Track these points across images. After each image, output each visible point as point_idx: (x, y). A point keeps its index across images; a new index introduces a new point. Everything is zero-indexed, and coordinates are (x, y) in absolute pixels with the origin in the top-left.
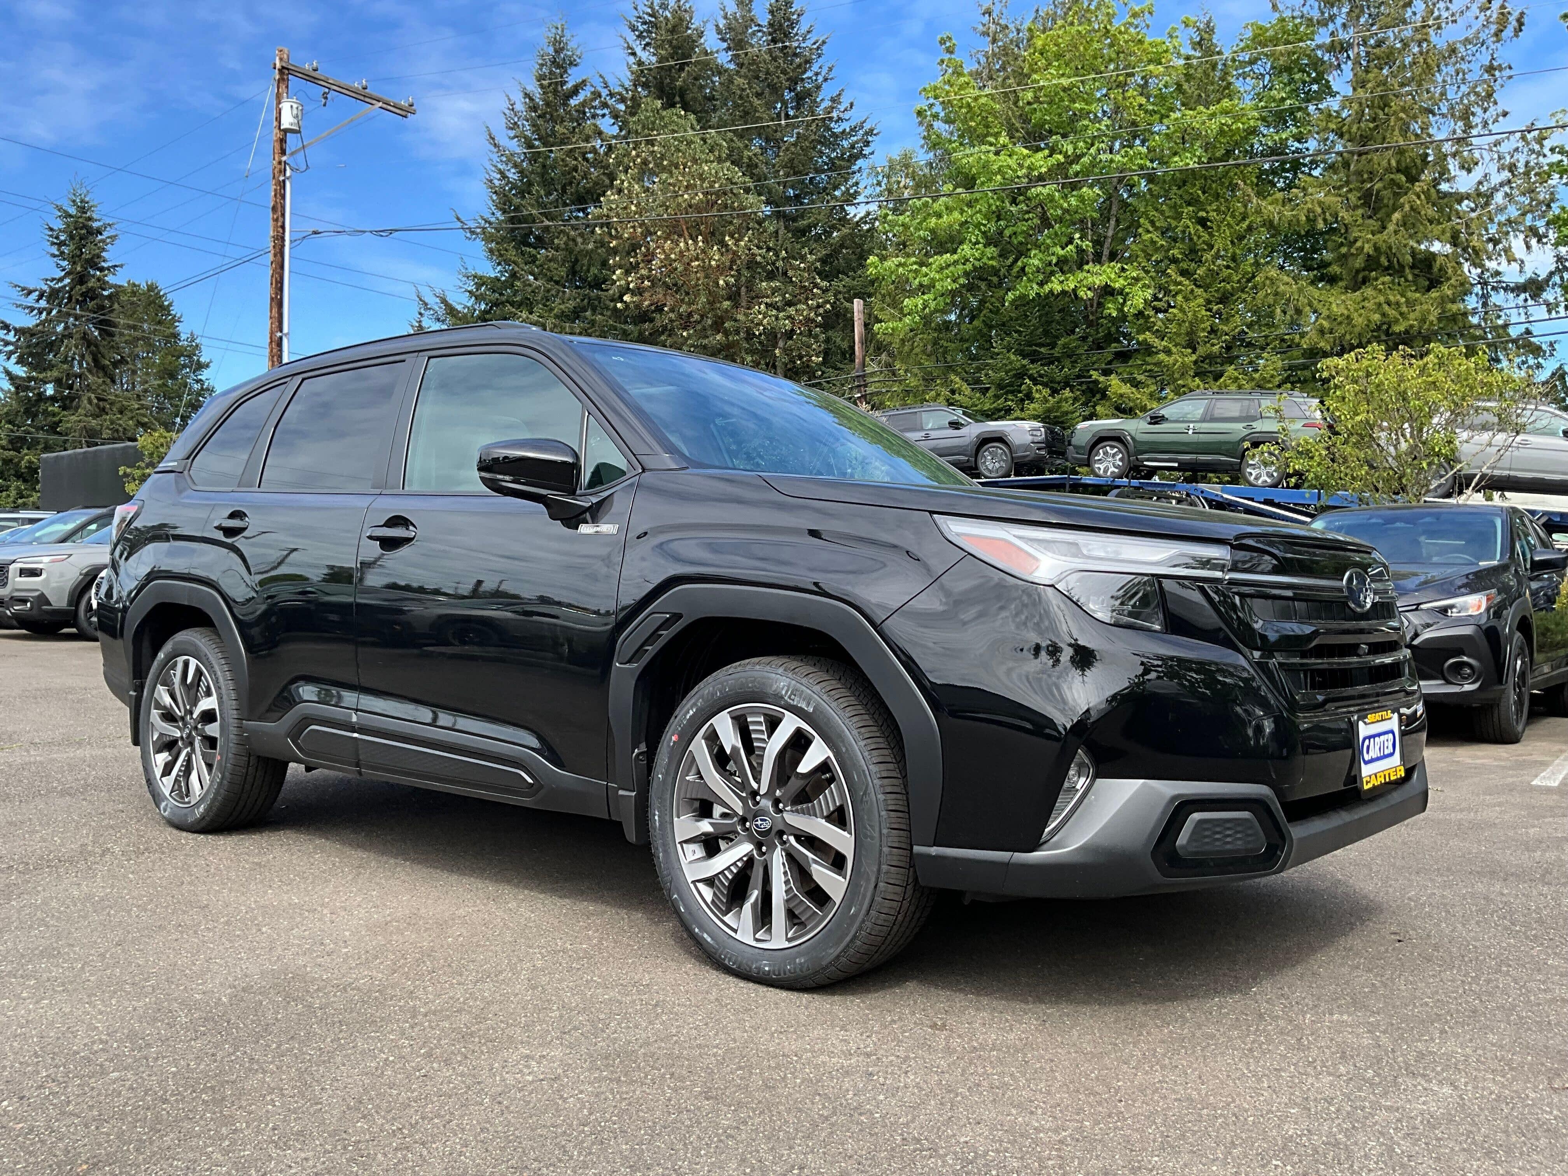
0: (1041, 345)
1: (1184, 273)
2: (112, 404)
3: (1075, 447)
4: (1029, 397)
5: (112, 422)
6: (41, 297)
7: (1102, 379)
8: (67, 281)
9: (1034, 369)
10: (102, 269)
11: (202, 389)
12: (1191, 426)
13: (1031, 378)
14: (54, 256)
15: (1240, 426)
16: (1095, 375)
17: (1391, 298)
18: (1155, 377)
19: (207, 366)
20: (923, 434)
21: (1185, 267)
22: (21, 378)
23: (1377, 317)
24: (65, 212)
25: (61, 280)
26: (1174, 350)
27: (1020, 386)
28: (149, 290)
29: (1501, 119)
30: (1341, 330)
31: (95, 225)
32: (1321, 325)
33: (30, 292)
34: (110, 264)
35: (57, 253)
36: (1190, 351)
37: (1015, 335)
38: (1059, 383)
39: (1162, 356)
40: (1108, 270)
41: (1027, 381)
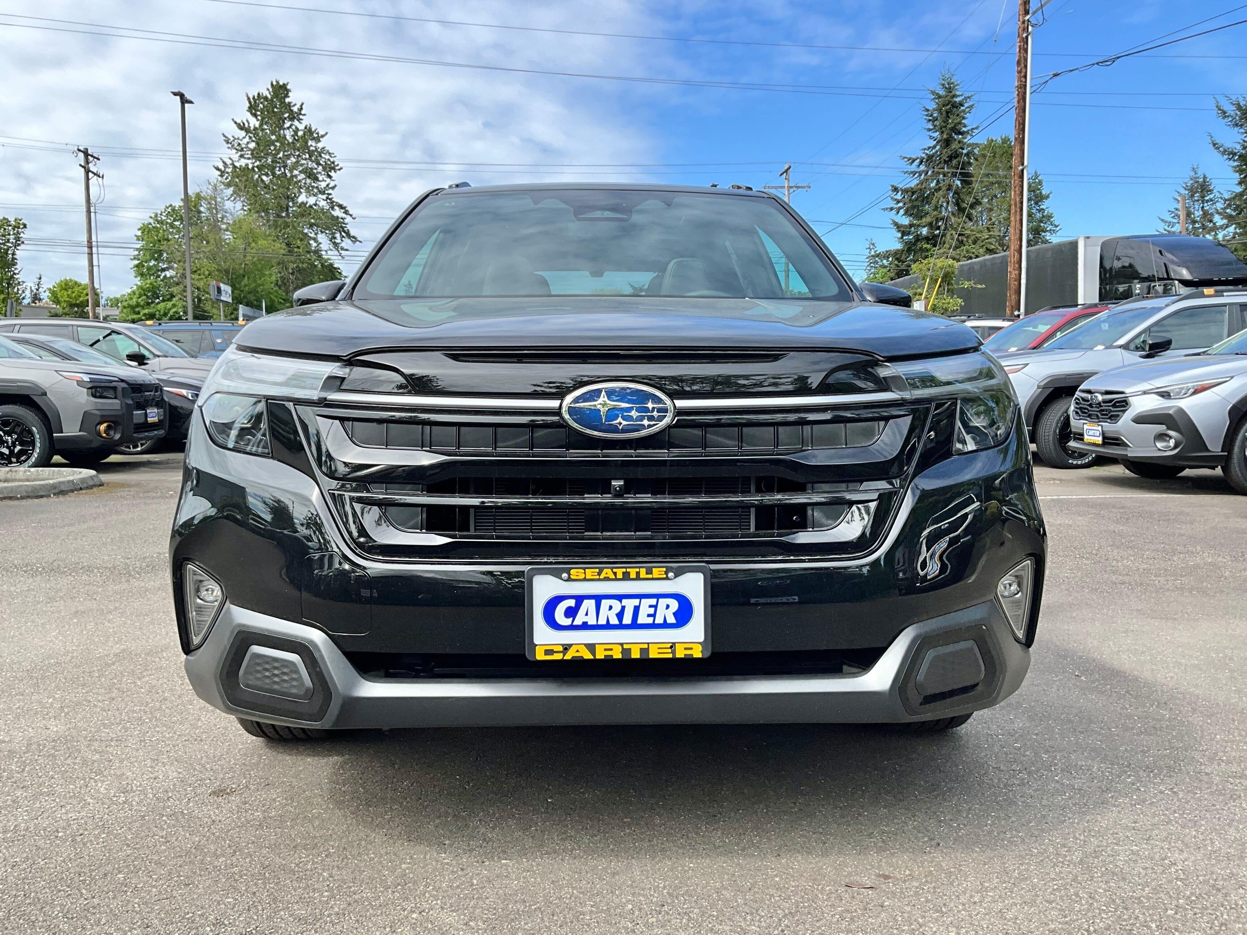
2: (968, 237)
5: (967, 251)
6: (921, 162)
8: (938, 147)
10: (962, 133)
11: (1043, 216)
14: (930, 130)
19: (1048, 197)
22: (905, 226)
24: (938, 94)
25: (934, 147)
28: (1003, 143)
31: (957, 100)
33: (914, 161)
34: (969, 128)
35: (931, 127)
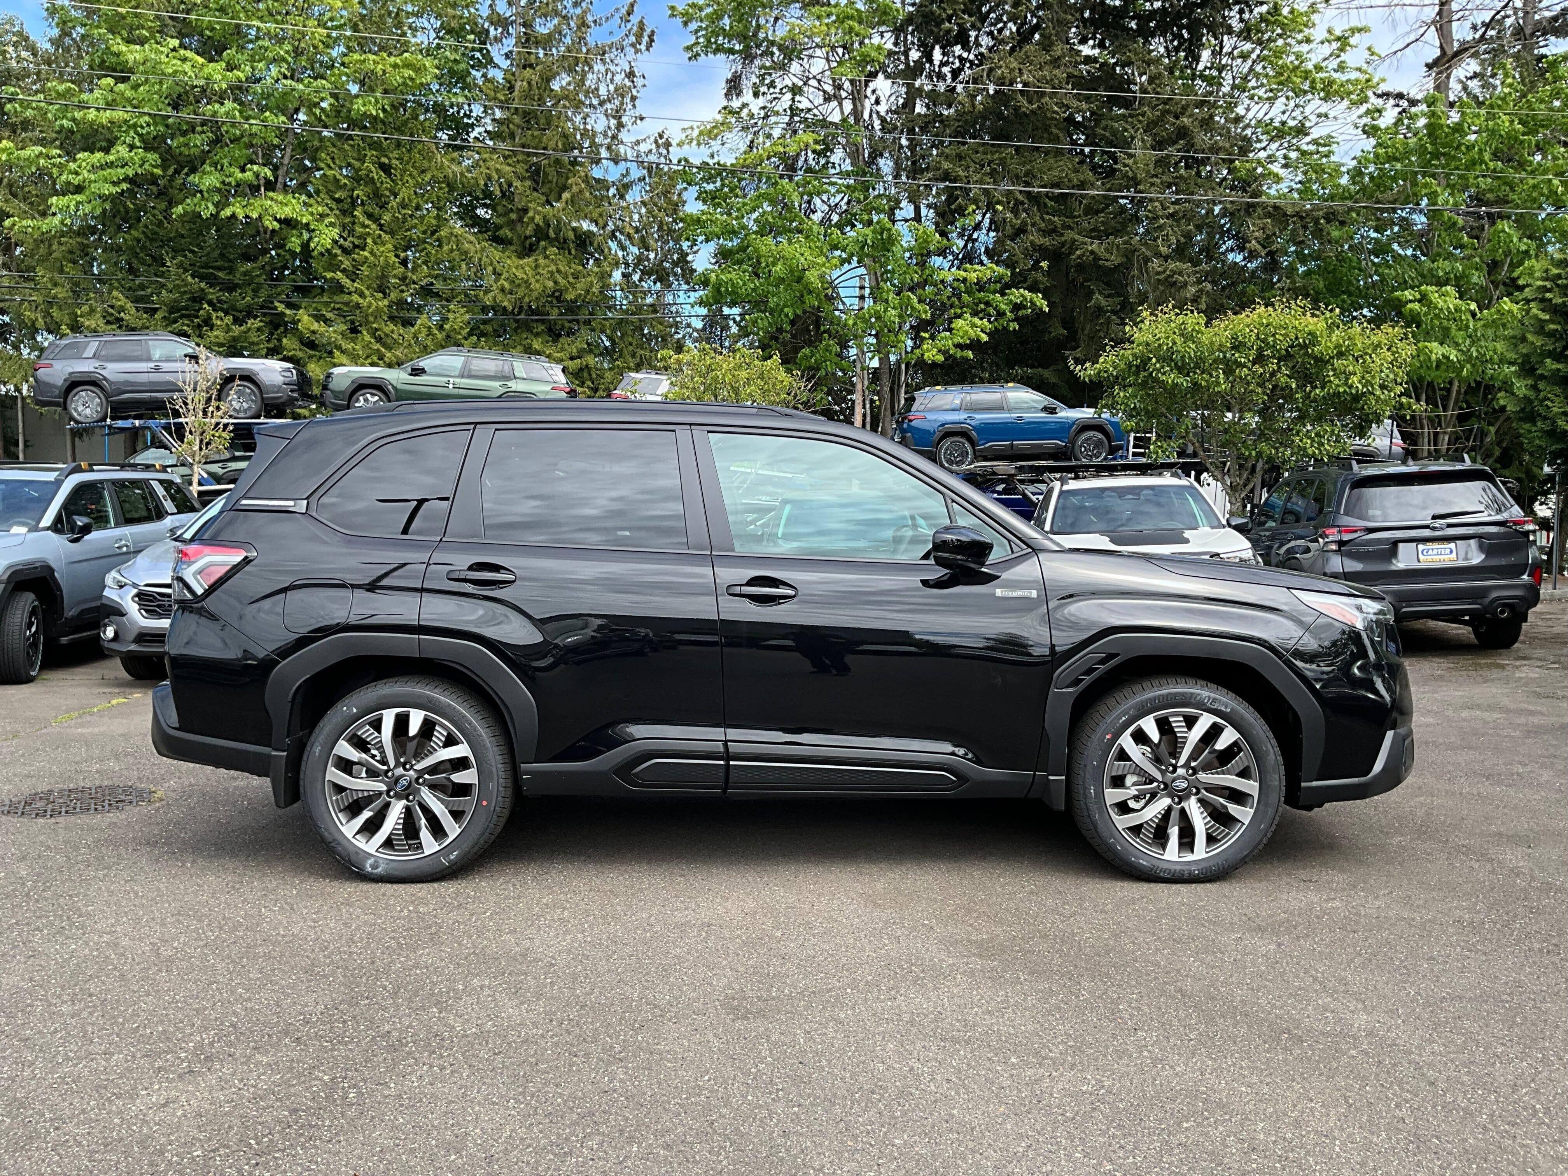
0: (219, 269)
1: (370, 216)
3: (332, 391)
4: (208, 322)
7: (288, 312)
9: (213, 293)
12: (451, 380)
13: (210, 303)
15: (496, 384)
16: (281, 307)
17: (562, 268)
18: (345, 317)
20: (152, 365)
21: (370, 210)
23: (550, 284)
26: (367, 293)
27: (198, 311)
29: (638, 121)
30: (521, 292)
32: (502, 285)
36: (381, 295)
37: (190, 255)
38: (241, 311)
39: (355, 298)
40: (294, 201)
41: (206, 306)
